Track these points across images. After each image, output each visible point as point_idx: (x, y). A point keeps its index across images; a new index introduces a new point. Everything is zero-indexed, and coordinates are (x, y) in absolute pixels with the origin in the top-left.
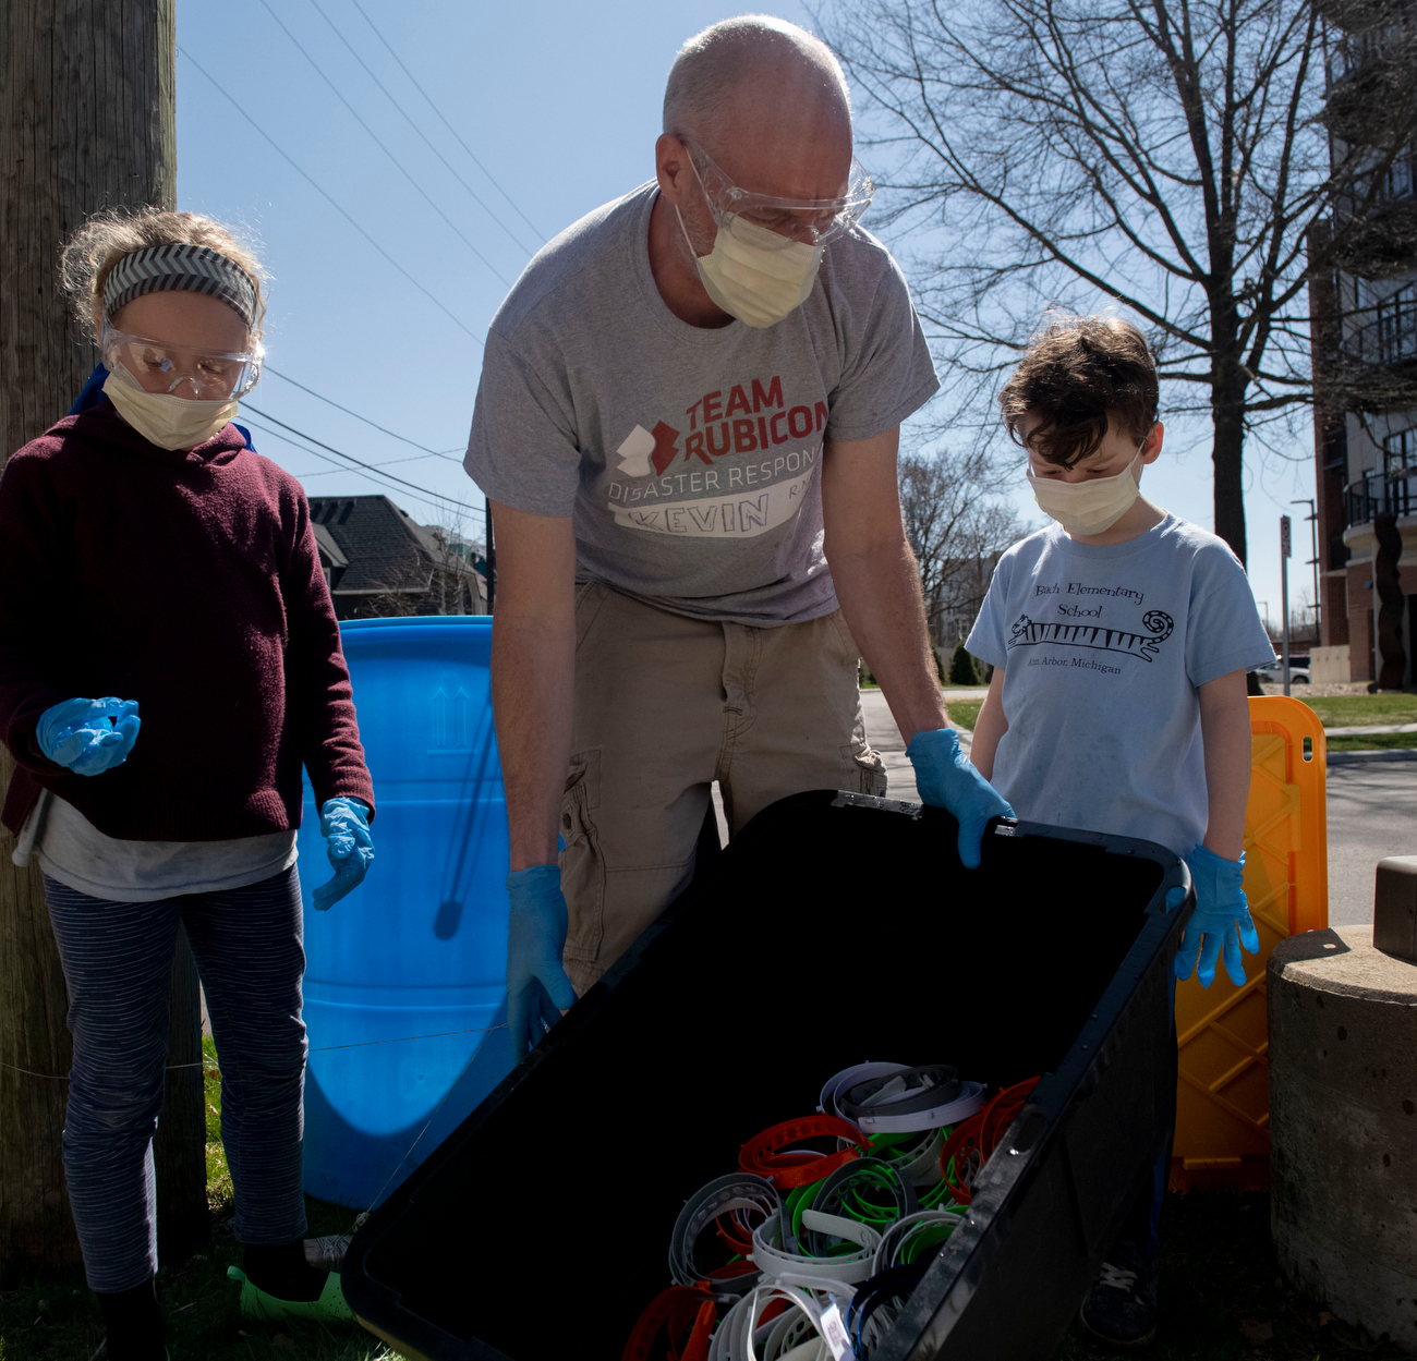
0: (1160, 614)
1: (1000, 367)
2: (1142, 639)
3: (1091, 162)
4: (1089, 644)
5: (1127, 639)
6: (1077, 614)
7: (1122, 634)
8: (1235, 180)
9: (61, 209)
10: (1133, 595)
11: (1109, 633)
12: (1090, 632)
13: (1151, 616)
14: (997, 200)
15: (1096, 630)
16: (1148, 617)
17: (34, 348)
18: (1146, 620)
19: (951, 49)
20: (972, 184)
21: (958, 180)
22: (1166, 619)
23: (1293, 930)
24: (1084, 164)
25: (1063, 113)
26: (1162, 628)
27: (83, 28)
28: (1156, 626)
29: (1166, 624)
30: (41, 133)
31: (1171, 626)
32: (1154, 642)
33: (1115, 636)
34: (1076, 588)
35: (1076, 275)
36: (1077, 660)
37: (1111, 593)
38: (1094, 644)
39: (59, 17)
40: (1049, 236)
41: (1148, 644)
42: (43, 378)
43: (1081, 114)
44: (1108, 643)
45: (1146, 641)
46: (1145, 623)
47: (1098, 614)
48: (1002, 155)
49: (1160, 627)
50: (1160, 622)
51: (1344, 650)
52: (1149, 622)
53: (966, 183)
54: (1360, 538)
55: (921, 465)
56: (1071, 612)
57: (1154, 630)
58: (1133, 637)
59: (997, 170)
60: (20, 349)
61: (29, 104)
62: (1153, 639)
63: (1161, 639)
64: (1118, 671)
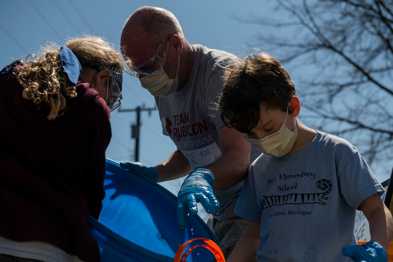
0: (324, 180)
2: (318, 194)
3: (386, 36)
4: (294, 203)
5: (311, 196)
6: (287, 189)
7: (309, 195)
10: (310, 175)
11: (303, 195)
12: (293, 196)
13: (320, 183)
14: (341, 53)
15: (296, 195)
16: (319, 183)
18: (318, 185)
20: (328, 45)
22: (328, 183)
24: (382, 37)
25: (371, 13)
26: (327, 187)
28: (324, 187)
29: (328, 185)
31: (331, 185)
32: (325, 195)
33: (306, 197)
34: (283, 177)
36: (290, 211)
37: (300, 176)
38: (297, 202)
40: (366, 71)
41: (322, 196)
43: (380, 13)
44: (303, 200)
45: (321, 195)
46: (318, 187)
47: (295, 187)
48: (343, 32)
49: (325, 187)
50: (325, 184)
52: (320, 186)
53: (325, 45)
56: (284, 189)
57: (323, 189)
58: (314, 195)
59: (340, 38)
62: (324, 193)
63: (328, 192)
64: (310, 213)
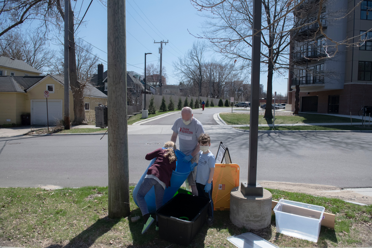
1: (234, 58)
8: (275, 28)
9: (118, 116)
14: (235, 30)
17: (115, 130)
19: (228, 3)
20: (231, 27)
21: (228, 26)
23: (236, 186)
27: (119, 97)
30: (115, 108)
35: (247, 44)
39: (117, 96)
40: (243, 37)
42: (116, 133)
51: (291, 105)
53: (230, 27)
54: (294, 87)
55: (222, 65)
60: (114, 130)
61: (114, 105)
